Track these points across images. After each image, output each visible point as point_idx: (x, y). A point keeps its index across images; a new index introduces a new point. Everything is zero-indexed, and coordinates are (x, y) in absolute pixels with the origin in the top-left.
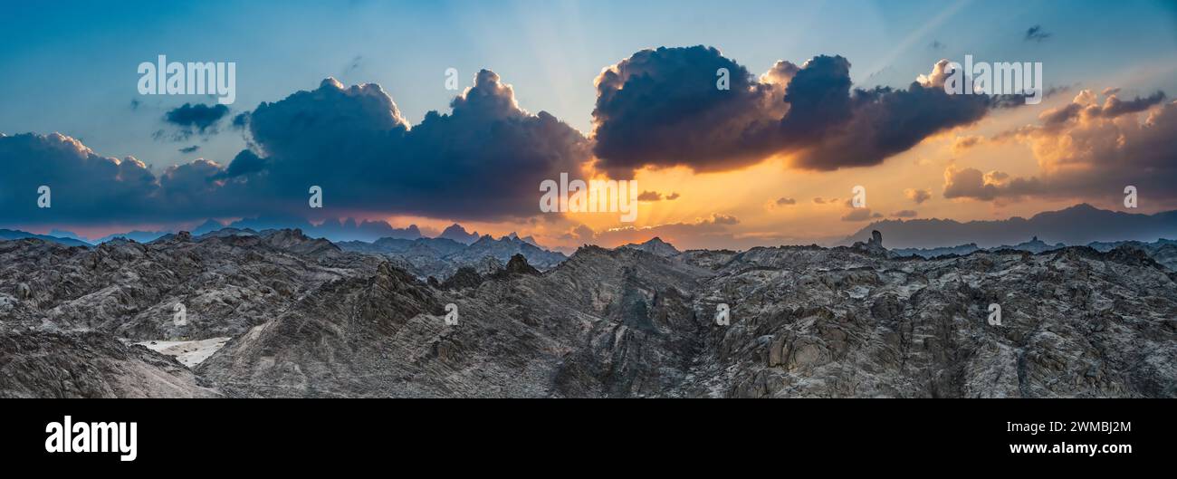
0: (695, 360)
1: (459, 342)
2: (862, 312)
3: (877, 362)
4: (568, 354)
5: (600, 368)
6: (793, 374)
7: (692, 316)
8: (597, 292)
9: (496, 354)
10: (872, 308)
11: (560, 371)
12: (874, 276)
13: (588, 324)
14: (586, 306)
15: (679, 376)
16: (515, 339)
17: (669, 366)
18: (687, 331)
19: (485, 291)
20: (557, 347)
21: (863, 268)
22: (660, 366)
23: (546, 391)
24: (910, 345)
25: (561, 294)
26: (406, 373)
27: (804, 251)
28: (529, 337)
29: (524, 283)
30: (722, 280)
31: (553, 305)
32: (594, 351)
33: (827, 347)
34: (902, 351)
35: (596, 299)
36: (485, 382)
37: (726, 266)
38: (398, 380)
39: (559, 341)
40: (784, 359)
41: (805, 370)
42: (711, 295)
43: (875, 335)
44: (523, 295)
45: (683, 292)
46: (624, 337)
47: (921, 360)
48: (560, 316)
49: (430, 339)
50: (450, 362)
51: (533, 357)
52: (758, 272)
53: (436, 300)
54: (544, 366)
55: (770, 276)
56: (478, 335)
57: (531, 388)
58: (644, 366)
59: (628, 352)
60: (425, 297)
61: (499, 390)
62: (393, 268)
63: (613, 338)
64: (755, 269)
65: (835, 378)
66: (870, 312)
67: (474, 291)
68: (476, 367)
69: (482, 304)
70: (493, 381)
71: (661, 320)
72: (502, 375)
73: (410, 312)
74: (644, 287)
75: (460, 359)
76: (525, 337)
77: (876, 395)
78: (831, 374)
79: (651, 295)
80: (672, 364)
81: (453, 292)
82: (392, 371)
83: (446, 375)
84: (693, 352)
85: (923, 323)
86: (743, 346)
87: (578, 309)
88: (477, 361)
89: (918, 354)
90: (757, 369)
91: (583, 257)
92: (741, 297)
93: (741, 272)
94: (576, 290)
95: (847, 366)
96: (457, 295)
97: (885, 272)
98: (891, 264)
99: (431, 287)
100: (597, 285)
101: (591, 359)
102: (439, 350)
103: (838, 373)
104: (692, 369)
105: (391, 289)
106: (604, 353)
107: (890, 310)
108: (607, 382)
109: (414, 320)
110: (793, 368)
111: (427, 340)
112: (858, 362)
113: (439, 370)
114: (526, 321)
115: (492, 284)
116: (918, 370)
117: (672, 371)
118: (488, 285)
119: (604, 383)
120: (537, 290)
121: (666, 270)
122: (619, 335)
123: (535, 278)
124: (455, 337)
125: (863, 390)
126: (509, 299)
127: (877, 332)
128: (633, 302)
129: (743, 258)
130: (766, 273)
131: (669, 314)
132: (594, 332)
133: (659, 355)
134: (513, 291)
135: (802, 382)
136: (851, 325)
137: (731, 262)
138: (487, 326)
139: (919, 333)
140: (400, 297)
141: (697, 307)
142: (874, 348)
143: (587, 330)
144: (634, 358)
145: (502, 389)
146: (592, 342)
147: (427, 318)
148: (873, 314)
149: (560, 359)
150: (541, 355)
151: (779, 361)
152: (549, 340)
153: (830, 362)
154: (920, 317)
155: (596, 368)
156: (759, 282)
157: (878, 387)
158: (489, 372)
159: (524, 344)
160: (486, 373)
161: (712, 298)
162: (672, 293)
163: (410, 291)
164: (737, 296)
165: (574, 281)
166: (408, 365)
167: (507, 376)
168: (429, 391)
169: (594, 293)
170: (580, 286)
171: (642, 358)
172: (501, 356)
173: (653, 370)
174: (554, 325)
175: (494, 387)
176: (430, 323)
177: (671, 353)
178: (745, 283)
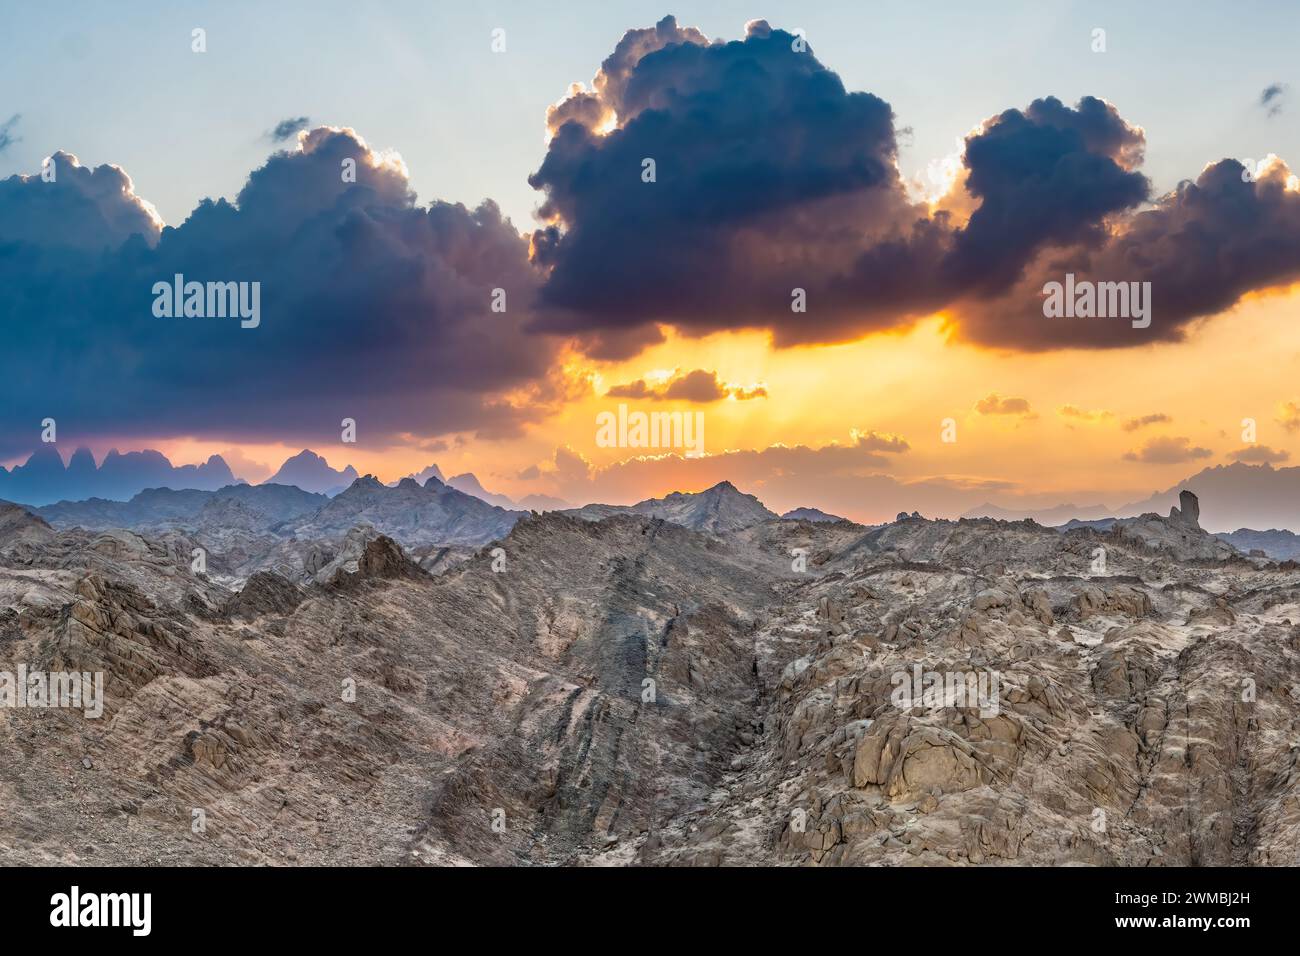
0: (737, 761)
1: (238, 732)
2: (1069, 681)
3: (1079, 790)
4: (468, 752)
5: (534, 780)
6: (897, 807)
7: (747, 670)
8: (551, 614)
9: (317, 754)
10: (1093, 674)
11: (446, 788)
12: (1139, 598)
13: (519, 685)
14: (524, 645)
15: (696, 793)
16: (360, 721)
17: (677, 773)
18: (732, 697)
19: (307, 618)
20: (449, 737)
21: (1121, 579)
22: (659, 774)
23: (410, 832)
24: (1155, 756)
25: (472, 621)
26: (128, 798)
27: (1007, 533)
28: (391, 717)
29: (393, 601)
30: (824, 588)
31: (450, 646)
32: (525, 744)
33: (973, 755)
34: (1139, 767)
35: (546, 630)
36: (286, 814)
37: (842, 557)
38: (112, 812)
39: (455, 723)
40: (883, 774)
41: (922, 800)
42: (794, 621)
43: (1082, 732)
44: (388, 626)
45: (742, 614)
46: (588, 715)
47: (1175, 791)
48: (463, 670)
49: (179, 727)
50: (219, 773)
51: (395, 759)
52: (899, 575)
53: (198, 644)
54: (414, 779)
55: (924, 584)
56: (281, 715)
57: (381, 827)
58: (625, 774)
59: (593, 745)
60: (173, 639)
61: (314, 830)
62: (107, 585)
63: (568, 714)
64: (895, 566)
65: (983, 822)
66: (1088, 681)
67: (284, 622)
68: (272, 781)
69: (295, 647)
70: (305, 812)
71: (675, 676)
72: (323, 798)
73: (141, 673)
74: (650, 604)
75: (240, 768)
76: (385, 716)
77: (1065, 861)
78: (974, 812)
79: (662, 623)
80: (682, 770)
81: (239, 625)
82: (100, 795)
83: (208, 801)
84: (737, 744)
85: (1188, 711)
86: (822, 738)
87: (505, 653)
88: (275, 770)
89: (1170, 777)
90: (830, 791)
91: (526, 537)
92: (845, 632)
93: (867, 573)
94: (506, 610)
95: (1008, 797)
96: (246, 631)
97: (1168, 588)
98: (1184, 572)
99: (191, 617)
100: (550, 600)
101: (517, 761)
102: (195, 750)
103: (988, 809)
104: (727, 778)
105: (103, 629)
106: (546, 749)
107: (1130, 679)
108: (547, 810)
109: (149, 689)
110: (899, 793)
111: (173, 730)
112: (1037, 787)
113: (194, 791)
114: (388, 683)
115: (322, 605)
116: (1166, 810)
117: (682, 783)
118: (314, 607)
119: (541, 811)
120: (420, 615)
121: (710, 564)
122: (579, 710)
123: (417, 587)
124: (231, 723)
125: (1038, 849)
126: (357, 637)
127: (1090, 725)
128: (620, 638)
129: (880, 540)
130: (917, 577)
131: (695, 663)
132: (531, 703)
133: (658, 749)
134: (366, 618)
135: (913, 824)
136: (1036, 709)
137: (853, 549)
138: (303, 696)
139: (1179, 732)
140: (123, 644)
141: (763, 647)
142: (1077, 761)
143: (516, 699)
144: (605, 759)
145: (321, 829)
146: (524, 724)
147: (174, 685)
148: (1093, 685)
149: (452, 763)
150: (411, 754)
151: (872, 778)
152: (432, 721)
153: (977, 786)
154: (1184, 699)
155: (527, 780)
156: (900, 597)
157: (1069, 844)
158: (298, 793)
159: (378, 733)
160: (290, 797)
161: (796, 629)
162: (714, 616)
163: (143, 630)
164: (837, 629)
165: (503, 593)
166: (133, 782)
167: (335, 801)
168: (170, 832)
169: (542, 618)
170: (514, 602)
171: (621, 758)
172: (326, 758)
173: (642, 782)
174: (449, 689)
175: (305, 824)
176: (183, 694)
177: (685, 747)
178: (870, 597)
